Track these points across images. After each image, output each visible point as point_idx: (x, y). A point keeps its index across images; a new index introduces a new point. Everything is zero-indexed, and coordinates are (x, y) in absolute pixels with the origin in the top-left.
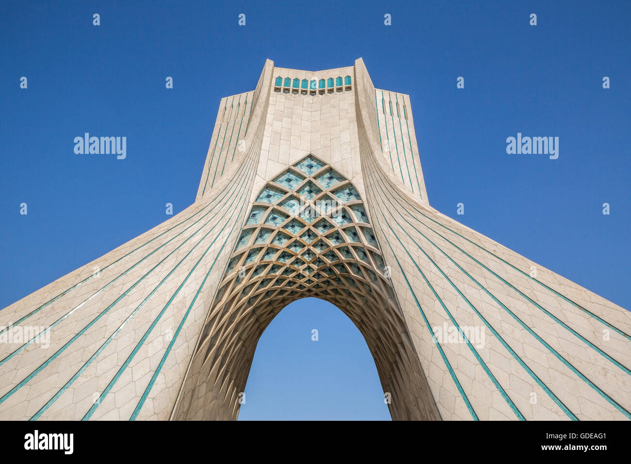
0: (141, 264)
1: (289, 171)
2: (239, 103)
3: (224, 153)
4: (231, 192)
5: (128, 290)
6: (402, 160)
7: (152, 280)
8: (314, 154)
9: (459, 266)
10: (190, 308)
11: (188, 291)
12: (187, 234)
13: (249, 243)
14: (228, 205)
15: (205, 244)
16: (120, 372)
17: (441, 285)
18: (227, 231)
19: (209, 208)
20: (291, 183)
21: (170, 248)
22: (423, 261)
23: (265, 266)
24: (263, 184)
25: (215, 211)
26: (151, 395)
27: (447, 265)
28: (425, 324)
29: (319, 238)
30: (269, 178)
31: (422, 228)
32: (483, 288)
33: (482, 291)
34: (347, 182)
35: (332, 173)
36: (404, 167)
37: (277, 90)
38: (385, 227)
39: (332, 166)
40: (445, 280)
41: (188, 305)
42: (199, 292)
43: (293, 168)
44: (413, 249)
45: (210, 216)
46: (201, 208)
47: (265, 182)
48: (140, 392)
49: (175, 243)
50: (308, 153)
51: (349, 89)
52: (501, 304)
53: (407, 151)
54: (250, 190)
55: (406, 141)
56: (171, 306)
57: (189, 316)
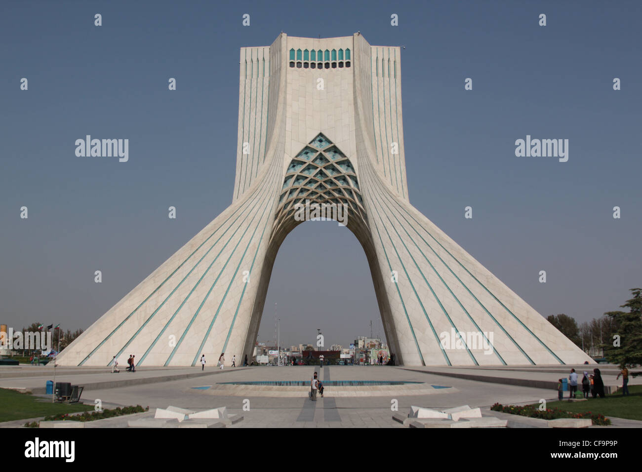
0: (230, 229)
1: (307, 147)
2: (258, 59)
3: (253, 114)
4: (271, 173)
5: (227, 244)
6: (388, 124)
7: (237, 237)
8: (323, 133)
9: (406, 232)
10: (258, 248)
11: (256, 240)
12: (251, 207)
13: (284, 200)
14: (270, 183)
15: (261, 211)
16: (231, 282)
17: (396, 239)
18: (272, 199)
19: (260, 188)
20: (308, 154)
21: (243, 217)
22: (388, 225)
23: (290, 202)
24: (290, 161)
25: (264, 188)
26: (246, 291)
27: (400, 229)
28: (386, 258)
29: (328, 190)
30: (293, 156)
31: (389, 205)
32: (416, 245)
33: (416, 247)
34: (346, 158)
35: (335, 150)
36: (389, 129)
37: (292, 64)
38: (369, 199)
39: (337, 145)
40: (398, 238)
41: (257, 247)
42: (261, 238)
43: (309, 145)
44: (383, 216)
45: (262, 192)
46: (256, 189)
47: (291, 159)
48: (242, 290)
49: (245, 214)
50: (319, 132)
51: (348, 64)
52: (423, 254)
53: (393, 113)
54: (282, 167)
55: (393, 103)
56: (249, 249)
57: (258, 253)
